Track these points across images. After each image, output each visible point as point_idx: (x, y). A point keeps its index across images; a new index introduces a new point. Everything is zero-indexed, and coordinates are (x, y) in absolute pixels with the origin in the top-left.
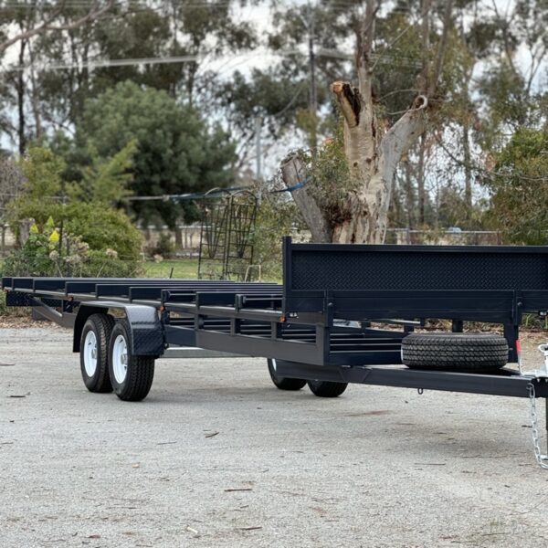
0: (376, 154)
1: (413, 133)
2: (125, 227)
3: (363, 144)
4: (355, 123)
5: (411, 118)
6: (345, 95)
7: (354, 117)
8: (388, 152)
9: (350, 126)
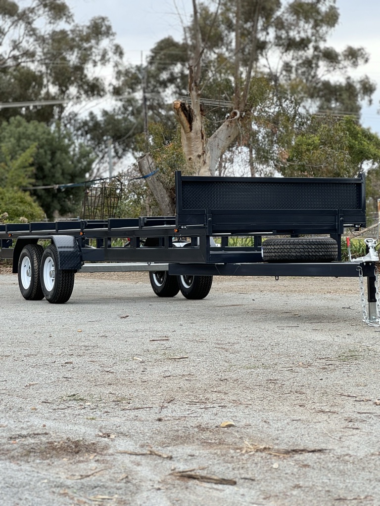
0: (204, 152)
1: (229, 137)
2: (30, 204)
3: (195, 145)
4: (189, 130)
5: (228, 126)
6: (182, 110)
7: (189, 126)
8: (212, 150)
9: (186, 132)
